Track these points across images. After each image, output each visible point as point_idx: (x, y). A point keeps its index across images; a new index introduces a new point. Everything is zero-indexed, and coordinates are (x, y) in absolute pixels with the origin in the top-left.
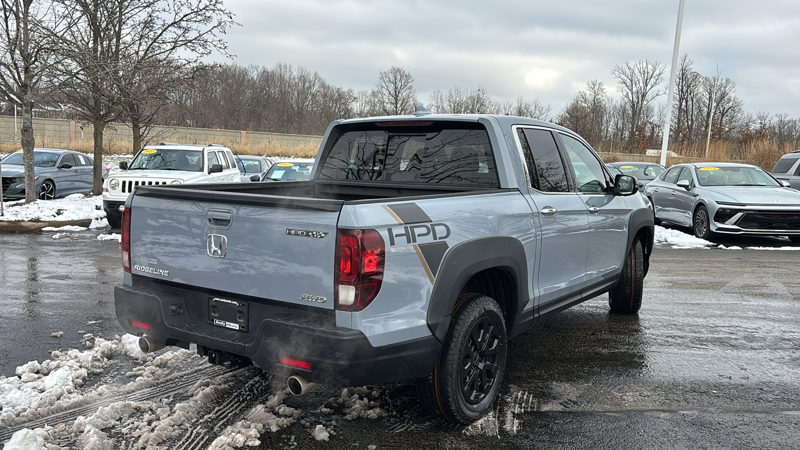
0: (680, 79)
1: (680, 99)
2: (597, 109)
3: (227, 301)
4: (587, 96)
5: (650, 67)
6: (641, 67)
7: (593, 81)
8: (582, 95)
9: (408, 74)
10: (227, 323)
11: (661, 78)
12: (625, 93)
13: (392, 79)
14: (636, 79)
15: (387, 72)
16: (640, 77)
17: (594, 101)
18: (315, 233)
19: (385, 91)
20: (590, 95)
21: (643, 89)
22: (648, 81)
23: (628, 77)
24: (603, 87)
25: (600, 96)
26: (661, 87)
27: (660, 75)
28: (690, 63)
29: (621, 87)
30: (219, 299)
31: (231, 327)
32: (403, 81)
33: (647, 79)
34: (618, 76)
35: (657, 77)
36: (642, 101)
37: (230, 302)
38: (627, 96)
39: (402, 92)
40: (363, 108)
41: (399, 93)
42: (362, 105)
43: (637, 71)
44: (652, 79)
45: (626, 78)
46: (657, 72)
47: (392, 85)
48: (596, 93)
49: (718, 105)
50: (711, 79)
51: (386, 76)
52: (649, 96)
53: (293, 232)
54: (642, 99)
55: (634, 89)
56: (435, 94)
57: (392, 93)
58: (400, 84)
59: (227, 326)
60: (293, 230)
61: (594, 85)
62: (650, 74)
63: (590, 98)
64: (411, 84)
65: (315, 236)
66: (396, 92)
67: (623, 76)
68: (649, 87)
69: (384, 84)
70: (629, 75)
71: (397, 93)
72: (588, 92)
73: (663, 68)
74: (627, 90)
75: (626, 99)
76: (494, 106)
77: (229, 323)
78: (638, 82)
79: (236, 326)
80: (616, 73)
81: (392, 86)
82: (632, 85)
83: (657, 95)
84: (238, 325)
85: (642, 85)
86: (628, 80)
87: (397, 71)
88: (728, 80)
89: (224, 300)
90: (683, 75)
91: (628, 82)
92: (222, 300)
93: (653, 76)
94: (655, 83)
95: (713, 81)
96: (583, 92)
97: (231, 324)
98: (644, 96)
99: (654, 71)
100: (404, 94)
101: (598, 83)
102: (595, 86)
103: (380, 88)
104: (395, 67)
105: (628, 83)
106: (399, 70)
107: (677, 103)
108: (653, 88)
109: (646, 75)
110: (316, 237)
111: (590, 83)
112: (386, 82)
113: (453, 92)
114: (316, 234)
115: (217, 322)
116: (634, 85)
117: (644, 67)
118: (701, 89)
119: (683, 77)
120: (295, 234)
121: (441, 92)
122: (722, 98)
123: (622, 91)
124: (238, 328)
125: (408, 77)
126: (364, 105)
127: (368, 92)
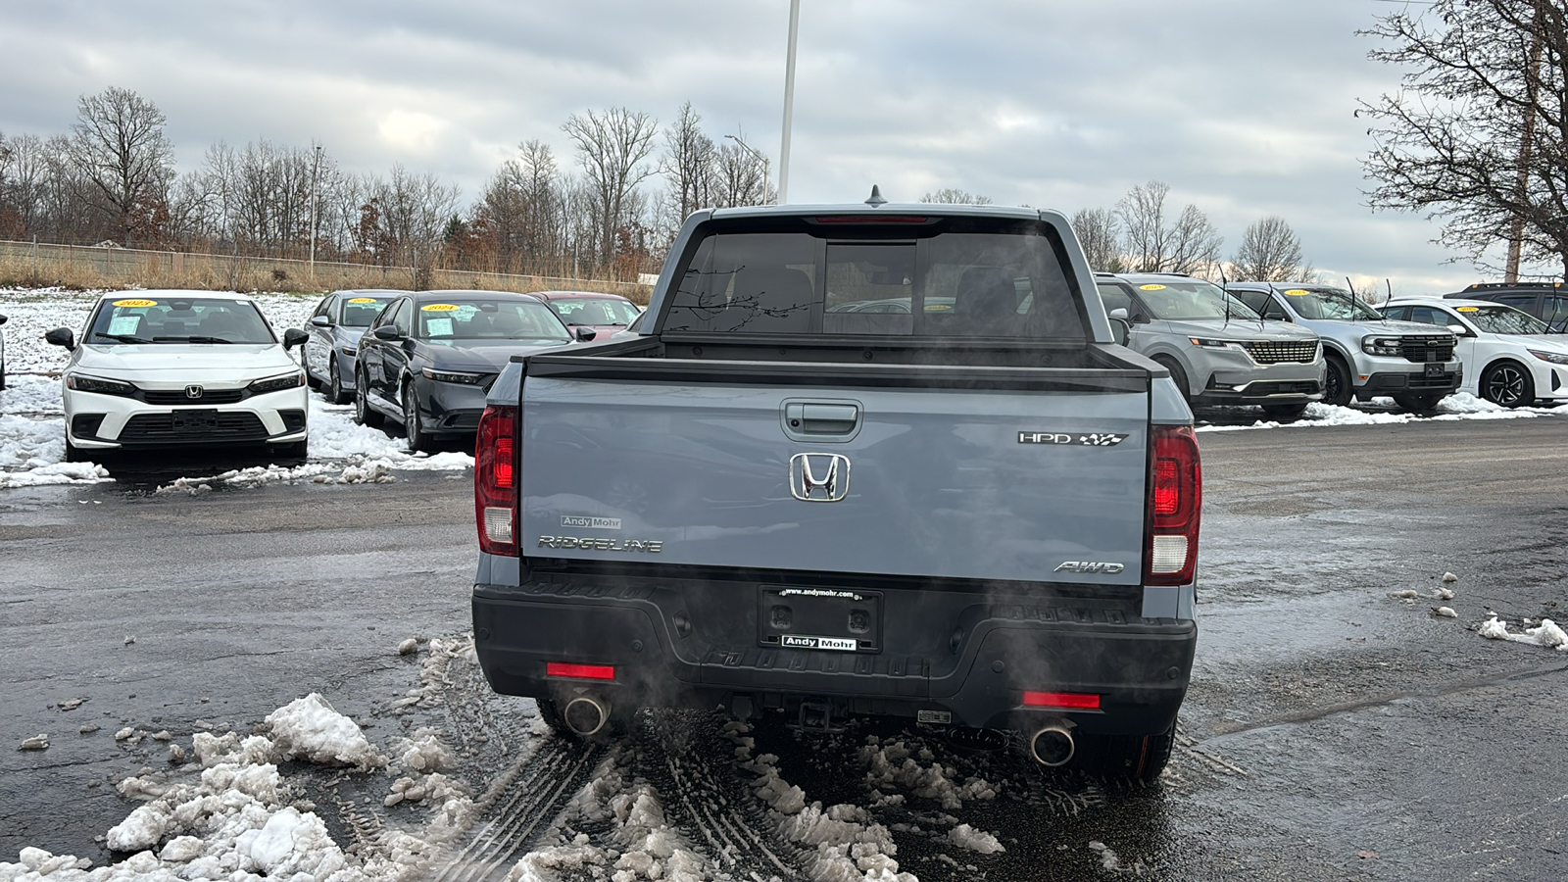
0: (681, 146)
1: (684, 183)
2: (542, 196)
3: (822, 593)
4: (522, 170)
5: (630, 121)
6: (616, 120)
7: (530, 141)
8: (511, 168)
9: (149, 106)
10: (821, 640)
11: (651, 143)
12: (589, 167)
13: (112, 114)
14: (608, 144)
15: (97, 99)
16: (614, 140)
17: (535, 181)
18: (1094, 437)
19: (94, 140)
20: (525, 168)
21: (620, 161)
22: (629, 147)
23: (592, 138)
24: (549, 156)
25: (546, 171)
26: (650, 160)
27: (648, 137)
28: (695, 119)
29: (583, 156)
30: (799, 592)
31: (833, 647)
32: (137, 121)
33: (627, 144)
34: (575, 134)
35: (643, 142)
36: (620, 183)
37: (831, 593)
38: (593, 174)
39: (137, 143)
40: (29, 174)
41: (129, 145)
42: (26, 168)
43: (607, 128)
44: (636, 144)
45: (590, 140)
46: (643, 132)
47: (113, 127)
48: (538, 166)
49: (744, 197)
50: (730, 149)
51: (96, 108)
52: (632, 175)
53: (1036, 438)
54: (621, 180)
55: (606, 161)
56: (214, 150)
57: (112, 144)
58: (132, 126)
59: (820, 646)
60: (1037, 433)
61: (534, 150)
62: (632, 135)
63: (527, 174)
64: (158, 127)
65: (1096, 442)
66: (123, 145)
67: (584, 136)
68: (631, 158)
69: (91, 125)
70: (596, 134)
71: (126, 145)
72: (522, 164)
73: (653, 125)
74: (593, 162)
75: (592, 180)
76: (344, 183)
77: (827, 640)
78: (611, 149)
79: (851, 644)
80: (573, 129)
81: (113, 129)
82: (602, 153)
83: (646, 174)
84: (854, 642)
85: (618, 154)
86: (594, 144)
87: (119, 98)
88: (757, 154)
89: (814, 592)
90: (686, 140)
91: (595, 147)
92: (806, 592)
93: (637, 138)
94: (641, 152)
95: (733, 153)
96: (513, 163)
97: (834, 641)
98: (623, 175)
99: (638, 129)
100: (143, 147)
101: (539, 146)
102: (538, 152)
103: (81, 133)
104: (116, 88)
105: (594, 149)
106: (127, 97)
107: (679, 189)
108: (637, 161)
109: (625, 136)
110: (1099, 444)
111: (525, 145)
112: (96, 120)
113: (256, 148)
114: (1099, 439)
115: (790, 640)
116: (605, 153)
117: (621, 120)
118: (717, 168)
119: (685, 144)
120: (1042, 442)
121: (229, 148)
122: (750, 184)
123: (585, 164)
124: (854, 648)
125: (150, 111)
126: (30, 168)
127: (41, 140)
